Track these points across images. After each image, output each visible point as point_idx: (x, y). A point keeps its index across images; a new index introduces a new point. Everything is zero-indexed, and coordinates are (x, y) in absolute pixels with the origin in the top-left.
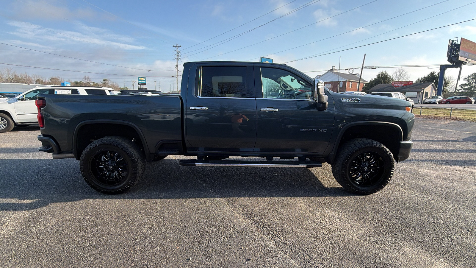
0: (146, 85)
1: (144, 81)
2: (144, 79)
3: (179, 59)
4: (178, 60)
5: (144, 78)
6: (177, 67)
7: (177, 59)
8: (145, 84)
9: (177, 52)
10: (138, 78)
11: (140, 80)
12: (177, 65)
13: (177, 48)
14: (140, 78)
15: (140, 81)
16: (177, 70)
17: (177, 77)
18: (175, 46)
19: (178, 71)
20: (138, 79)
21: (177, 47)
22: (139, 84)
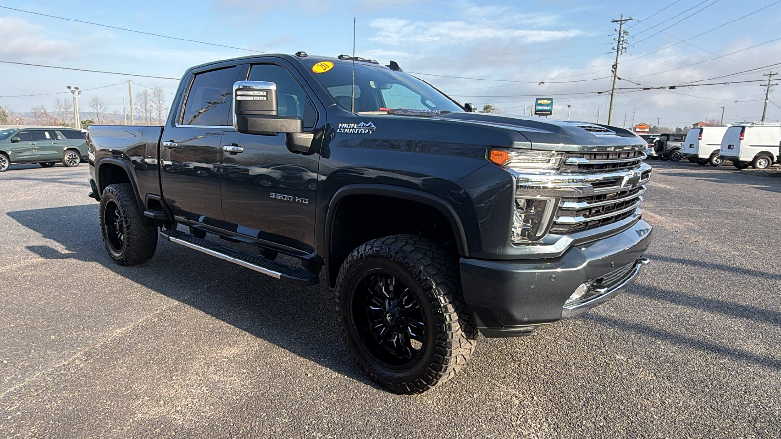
0: (551, 114)
1: (547, 105)
2: (549, 102)
3: (624, 50)
4: (620, 52)
5: (548, 99)
6: (615, 68)
7: (618, 49)
8: (550, 112)
9: (620, 34)
10: (538, 99)
11: (541, 105)
12: (616, 66)
13: (621, 24)
14: (541, 99)
15: (540, 108)
16: (615, 76)
17: (612, 93)
18: (616, 20)
19: (616, 78)
20: (537, 102)
21: (621, 21)
22: (536, 114)
